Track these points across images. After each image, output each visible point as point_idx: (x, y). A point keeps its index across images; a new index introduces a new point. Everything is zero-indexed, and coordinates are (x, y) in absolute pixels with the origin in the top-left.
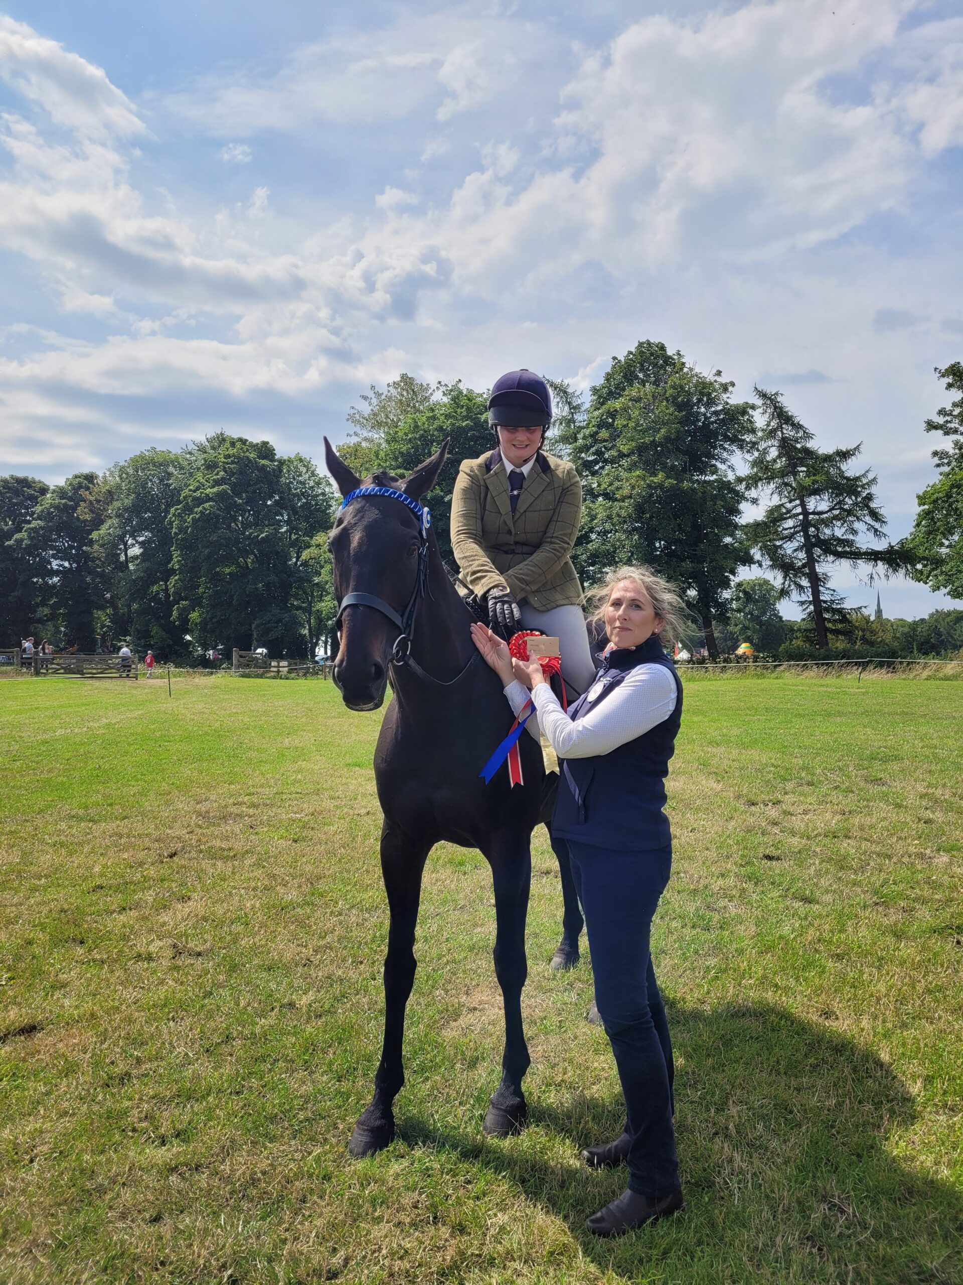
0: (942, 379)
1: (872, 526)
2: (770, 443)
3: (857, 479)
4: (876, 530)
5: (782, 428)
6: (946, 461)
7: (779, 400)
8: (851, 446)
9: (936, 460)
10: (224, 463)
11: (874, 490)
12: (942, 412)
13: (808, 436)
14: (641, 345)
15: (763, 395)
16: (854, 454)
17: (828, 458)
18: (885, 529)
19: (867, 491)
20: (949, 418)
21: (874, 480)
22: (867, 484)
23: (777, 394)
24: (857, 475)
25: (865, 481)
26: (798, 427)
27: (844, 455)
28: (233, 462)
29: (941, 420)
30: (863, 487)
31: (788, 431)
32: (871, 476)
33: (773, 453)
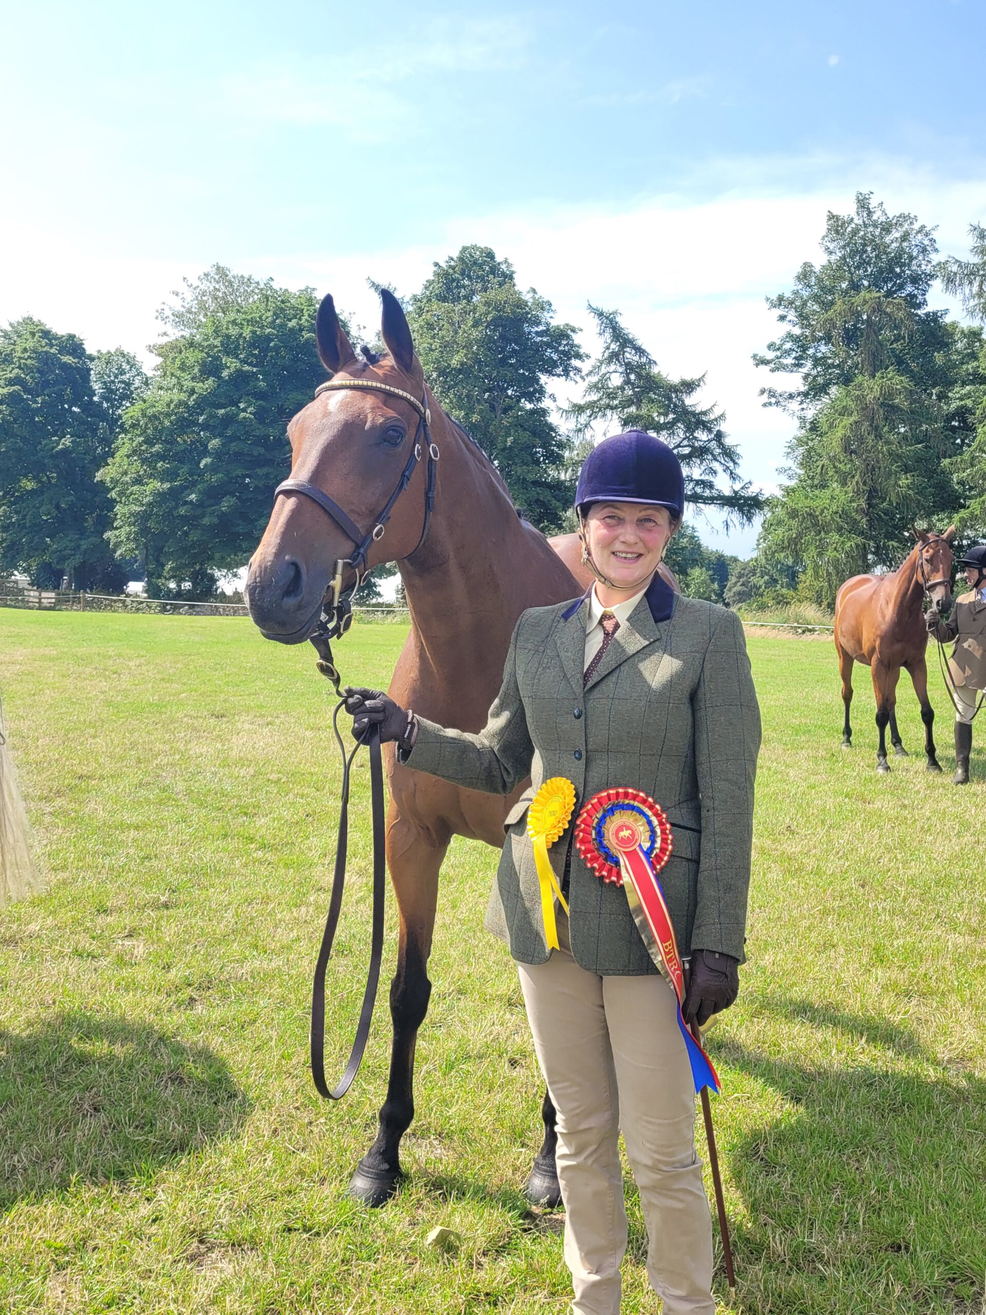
0: (774, 310)
1: (728, 468)
2: (612, 367)
3: (704, 413)
4: (731, 473)
5: (624, 352)
6: (773, 400)
7: (617, 319)
8: (696, 376)
9: (765, 398)
10: (20, 358)
11: (723, 427)
12: (771, 346)
13: (651, 362)
14: (465, 249)
15: (601, 314)
16: (699, 386)
17: (674, 389)
18: (738, 471)
19: (717, 428)
20: (778, 353)
21: (722, 417)
22: (716, 420)
23: (615, 313)
24: (704, 410)
25: (712, 417)
26: (639, 351)
27: (689, 386)
28: (29, 357)
29: (770, 355)
30: (711, 422)
31: (630, 355)
32: (717, 412)
33: (616, 380)
